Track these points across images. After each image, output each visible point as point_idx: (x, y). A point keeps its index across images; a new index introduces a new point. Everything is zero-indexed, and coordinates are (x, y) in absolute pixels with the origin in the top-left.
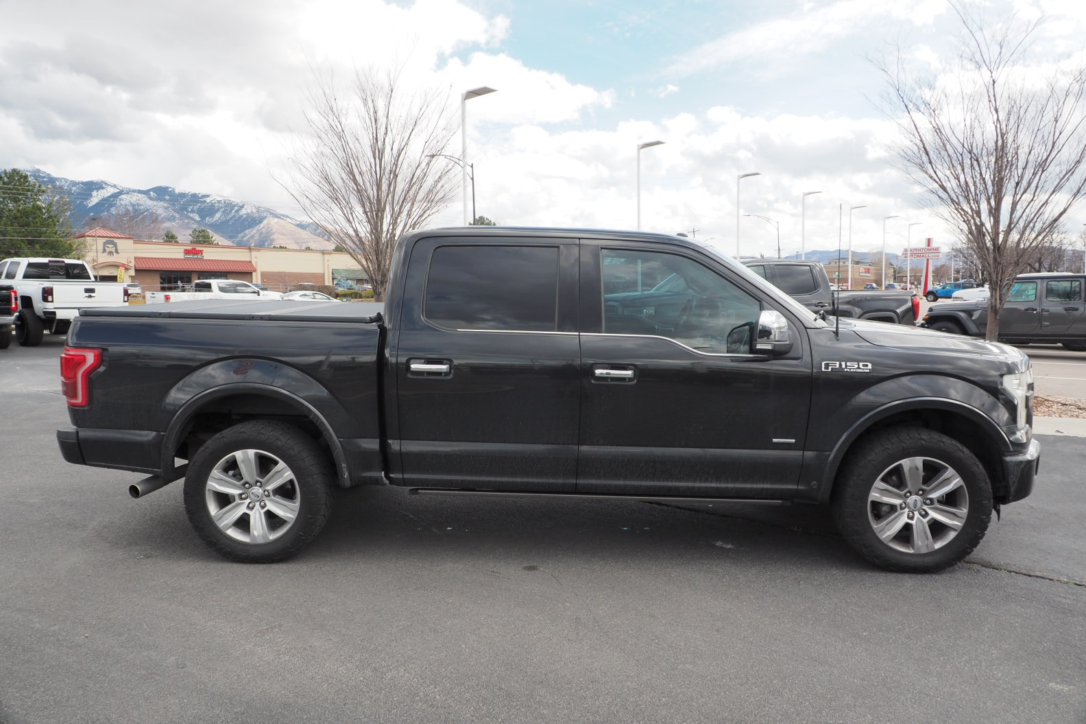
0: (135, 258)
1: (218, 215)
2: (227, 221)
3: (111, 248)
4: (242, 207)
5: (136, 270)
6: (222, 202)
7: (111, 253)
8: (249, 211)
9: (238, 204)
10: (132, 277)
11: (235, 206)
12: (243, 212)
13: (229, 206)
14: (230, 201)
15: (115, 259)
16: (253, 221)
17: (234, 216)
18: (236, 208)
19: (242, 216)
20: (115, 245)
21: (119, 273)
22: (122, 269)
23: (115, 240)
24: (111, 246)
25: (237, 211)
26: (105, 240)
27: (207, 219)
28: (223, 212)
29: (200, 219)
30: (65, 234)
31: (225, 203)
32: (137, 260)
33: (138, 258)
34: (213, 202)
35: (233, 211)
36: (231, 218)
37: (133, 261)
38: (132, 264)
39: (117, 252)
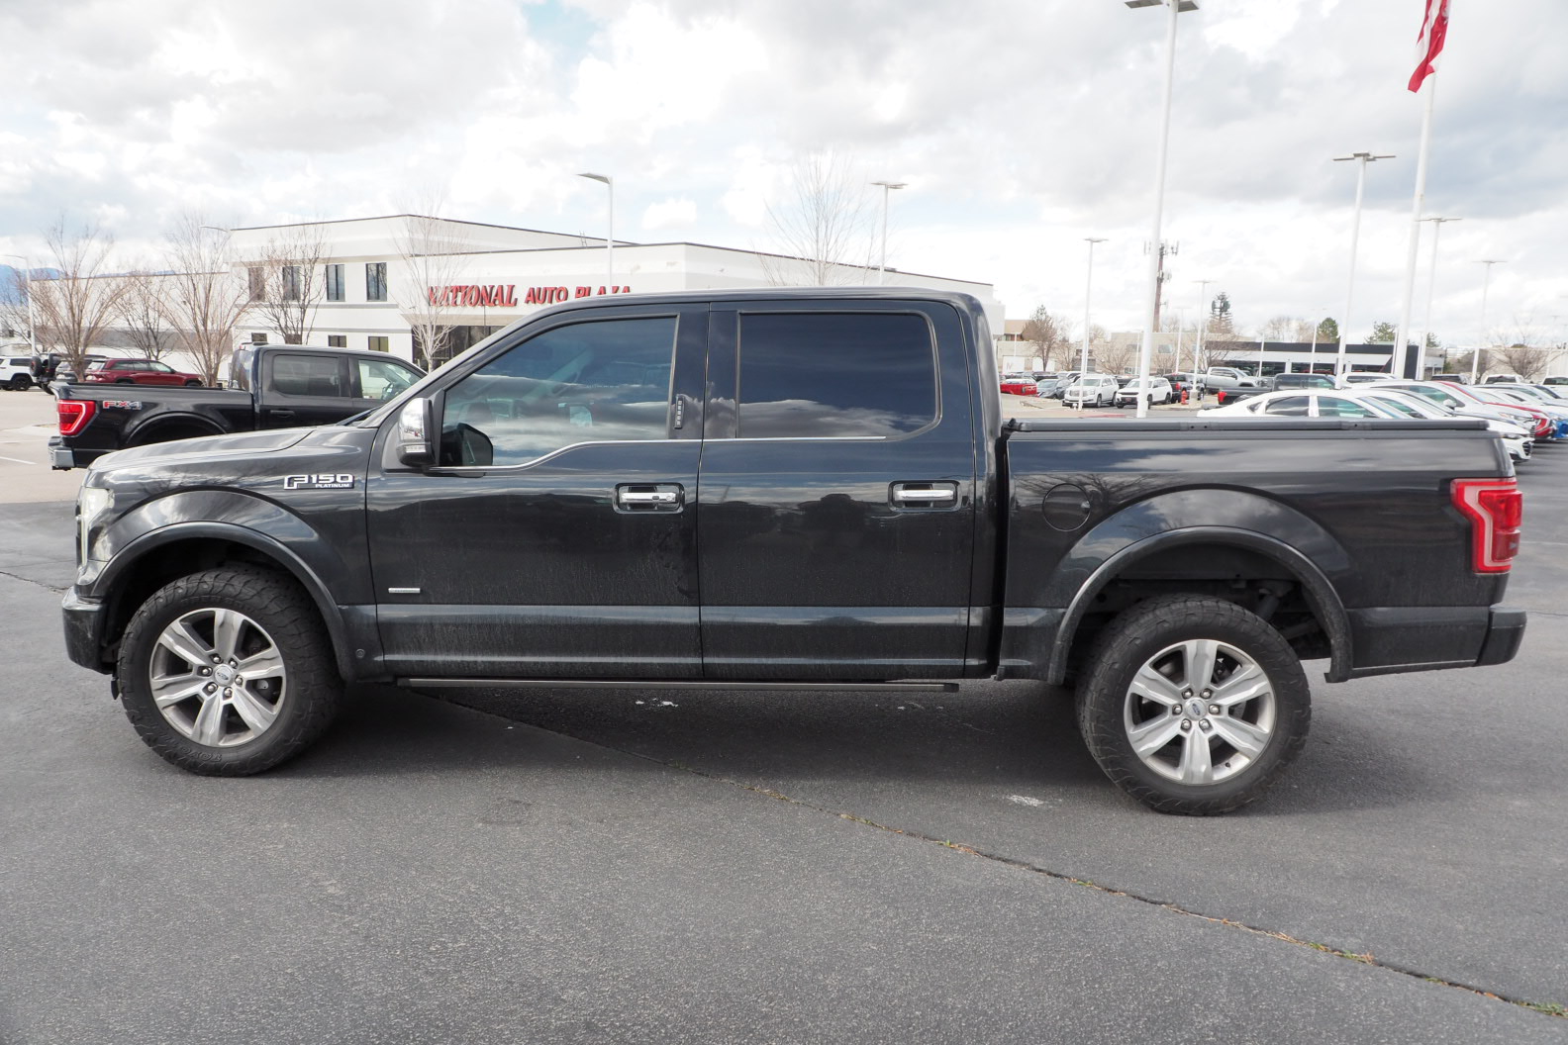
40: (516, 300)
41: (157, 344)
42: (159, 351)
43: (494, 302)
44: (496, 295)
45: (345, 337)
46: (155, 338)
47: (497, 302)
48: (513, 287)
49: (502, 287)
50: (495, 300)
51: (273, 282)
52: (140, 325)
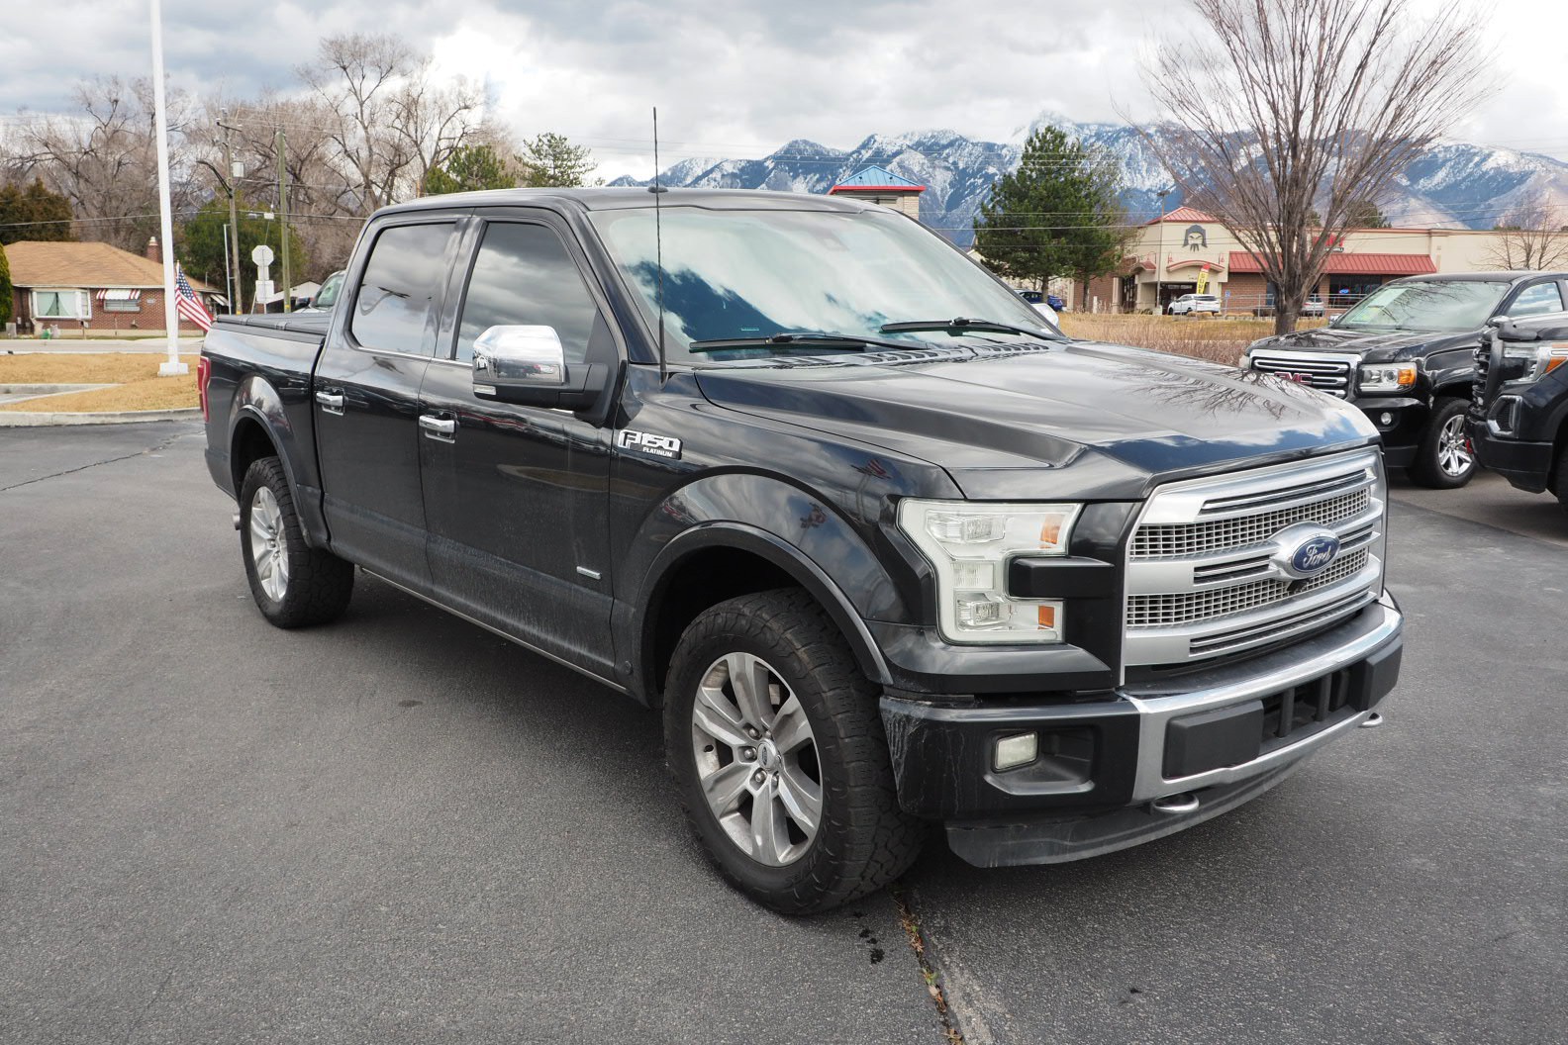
0: (1231, 254)
1: (1441, 175)
2: (1457, 184)
3: (1196, 238)
4: (1489, 155)
5: (1230, 274)
6: (1453, 149)
7: (1195, 246)
8: (1502, 162)
9: (1481, 150)
10: (1223, 284)
11: (1475, 154)
12: (1490, 164)
13: (1465, 154)
14: (1466, 146)
15: (1201, 256)
16: (1505, 181)
17: (1471, 174)
18: (1477, 159)
19: (1486, 173)
20: (1202, 233)
21: (1201, 278)
22: (1204, 272)
23: (1203, 226)
24: (1195, 235)
25: (1477, 165)
26: (1188, 226)
27: (1422, 181)
28: (1451, 167)
29: (1408, 183)
30: (1105, 220)
31: (1457, 150)
32: (1234, 256)
33: (1236, 253)
34: (1436, 150)
35: (1471, 165)
36: (1464, 179)
37: (1227, 258)
38: (1225, 265)
39: (1204, 244)
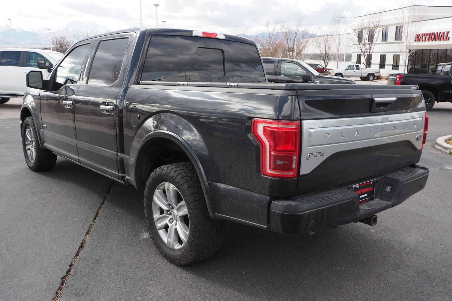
40: (449, 38)
41: (328, 59)
42: (328, 61)
43: (440, 39)
44: (441, 36)
45: (386, 55)
46: (328, 57)
47: (441, 39)
48: (448, 32)
49: (444, 32)
50: (441, 38)
51: (365, 35)
52: (324, 53)
